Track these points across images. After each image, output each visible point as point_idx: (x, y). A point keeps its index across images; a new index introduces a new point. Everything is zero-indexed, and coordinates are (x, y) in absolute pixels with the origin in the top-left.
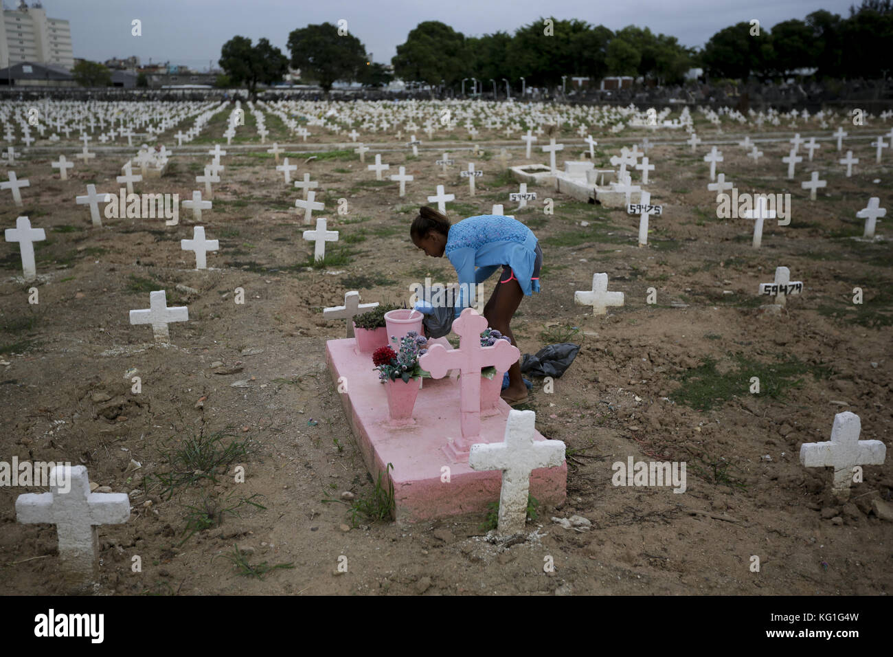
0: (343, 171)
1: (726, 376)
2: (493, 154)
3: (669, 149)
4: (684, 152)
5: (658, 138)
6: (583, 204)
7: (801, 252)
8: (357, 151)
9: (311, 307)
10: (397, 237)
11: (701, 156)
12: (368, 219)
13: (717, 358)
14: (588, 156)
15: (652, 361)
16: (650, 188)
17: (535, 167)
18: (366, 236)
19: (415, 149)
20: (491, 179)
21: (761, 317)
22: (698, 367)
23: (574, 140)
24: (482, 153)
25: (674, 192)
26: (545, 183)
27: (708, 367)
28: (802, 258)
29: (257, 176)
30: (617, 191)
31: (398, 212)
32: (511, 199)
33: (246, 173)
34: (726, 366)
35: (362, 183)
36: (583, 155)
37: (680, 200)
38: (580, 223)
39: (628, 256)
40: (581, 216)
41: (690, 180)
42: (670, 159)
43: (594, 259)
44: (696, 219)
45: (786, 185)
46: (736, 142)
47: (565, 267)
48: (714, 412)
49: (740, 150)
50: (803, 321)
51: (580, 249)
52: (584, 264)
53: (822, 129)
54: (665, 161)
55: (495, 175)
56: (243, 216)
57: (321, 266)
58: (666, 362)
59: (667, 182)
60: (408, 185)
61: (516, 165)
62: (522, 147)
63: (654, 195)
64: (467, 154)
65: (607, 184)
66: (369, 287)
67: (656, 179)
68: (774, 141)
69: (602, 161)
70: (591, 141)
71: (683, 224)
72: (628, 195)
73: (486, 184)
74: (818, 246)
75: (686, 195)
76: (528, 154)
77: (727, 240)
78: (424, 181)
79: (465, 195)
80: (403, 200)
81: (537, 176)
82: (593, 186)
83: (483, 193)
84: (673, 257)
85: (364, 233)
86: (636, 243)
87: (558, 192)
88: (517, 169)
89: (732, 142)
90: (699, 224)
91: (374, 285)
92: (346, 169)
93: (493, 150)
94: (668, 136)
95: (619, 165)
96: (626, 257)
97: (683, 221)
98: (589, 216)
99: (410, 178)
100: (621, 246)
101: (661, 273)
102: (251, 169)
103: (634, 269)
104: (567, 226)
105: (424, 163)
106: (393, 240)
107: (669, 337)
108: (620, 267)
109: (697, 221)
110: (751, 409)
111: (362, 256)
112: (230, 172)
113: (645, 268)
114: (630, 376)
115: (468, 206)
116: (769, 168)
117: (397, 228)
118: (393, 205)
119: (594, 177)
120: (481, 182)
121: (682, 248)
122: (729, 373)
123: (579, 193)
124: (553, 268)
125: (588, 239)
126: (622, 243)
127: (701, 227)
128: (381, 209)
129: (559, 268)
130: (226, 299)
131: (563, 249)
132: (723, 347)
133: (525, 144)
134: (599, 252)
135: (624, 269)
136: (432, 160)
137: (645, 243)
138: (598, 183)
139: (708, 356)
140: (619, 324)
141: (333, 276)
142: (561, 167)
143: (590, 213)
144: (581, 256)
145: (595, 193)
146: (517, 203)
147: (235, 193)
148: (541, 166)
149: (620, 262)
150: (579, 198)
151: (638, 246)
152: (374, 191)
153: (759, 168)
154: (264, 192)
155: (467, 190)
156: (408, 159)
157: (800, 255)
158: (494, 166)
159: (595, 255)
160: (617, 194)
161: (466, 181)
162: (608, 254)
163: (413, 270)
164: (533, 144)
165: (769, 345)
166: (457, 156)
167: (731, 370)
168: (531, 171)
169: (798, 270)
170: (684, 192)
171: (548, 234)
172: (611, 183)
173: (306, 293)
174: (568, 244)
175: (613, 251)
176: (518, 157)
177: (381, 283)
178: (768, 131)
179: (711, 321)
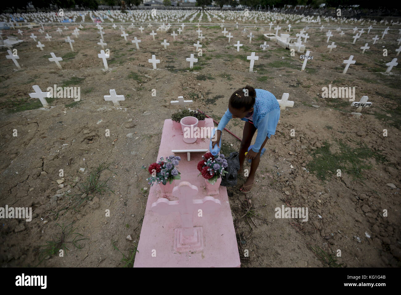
0: (215, 33)
1: (334, 155)
2: (260, 29)
3: (314, 30)
4: (318, 31)
5: (310, 26)
6: (284, 49)
7: (361, 78)
8: (221, 26)
9: (183, 87)
10: (222, 58)
11: (324, 33)
12: (216, 50)
13: (330, 143)
14: (288, 31)
15: (301, 141)
16: (307, 44)
17: (271, 34)
18: (212, 57)
19: (237, 26)
20: (257, 37)
21: (350, 118)
22: (322, 147)
23: (285, 25)
24: (256, 28)
25: (314, 46)
26: (273, 40)
27: (326, 148)
28: (362, 81)
29: (192, 33)
30: (296, 46)
31: (226, 48)
32: (261, 47)
33: (189, 33)
34: (335, 149)
35: (219, 37)
36: (286, 31)
37: (316, 50)
38: (281, 57)
39: (297, 75)
40: (283, 54)
41: (319, 42)
42: (313, 34)
43: (284, 75)
44: (321, 58)
45: (352, 46)
46: (335, 28)
47: (273, 78)
48: (327, 182)
49: (336, 32)
50: (368, 121)
51: (280, 70)
52: (280, 77)
53: (361, 25)
54: (312, 34)
55: (259, 36)
56: (181, 47)
57: (191, 70)
58: (307, 142)
59: (312, 42)
60: (231, 38)
61: (265, 33)
62: (268, 27)
63: (307, 47)
64: (252, 29)
65: (293, 42)
66: (205, 80)
67: (309, 41)
68: (346, 28)
69: (292, 33)
70: (290, 26)
71: (317, 60)
72: (300, 48)
73: (255, 39)
74: (367, 75)
75: (319, 48)
76: (270, 29)
77: (332, 68)
78: (237, 37)
79: (248, 43)
80: (228, 44)
81: (271, 38)
82: (288, 43)
83: (254, 42)
84: (313, 77)
85: (212, 56)
86: (300, 69)
87: (277, 44)
88: (265, 35)
89: (333, 28)
90: (322, 61)
91: (207, 79)
92: (217, 32)
93: (260, 28)
94: (313, 25)
95: (299, 37)
96: (296, 75)
97: (317, 59)
98: (285, 54)
99: (232, 37)
100: (295, 70)
101: (308, 84)
102: (191, 31)
103: (298, 81)
104: (277, 58)
105: (239, 31)
106: (220, 60)
107: (310, 125)
108: (293, 80)
109: (322, 59)
110: (346, 182)
111: (208, 66)
112: (185, 32)
113: (302, 81)
114: (290, 149)
115: (247, 47)
116: (345, 39)
117: (223, 55)
118: (225, 45)
119: (289, 40)
120: (254, 38)
121: (317, 73)
122: (336, 153)
123: (283, 45)
124: (269, 78)
125: (283, 65)
126: (295, 68)
127: (323, 62)
128: (221, 46)
129: (271, 78)
130: (157, 82)
131: (275, 68)
132: (333, 135)
133: (270, 26)
134: (286, 72)
135: (295, 81)
136: (241, 30)
137: (304, 70)
138: (290, 42)
139: (326, 140)
140: (289, 116)
141: (195, 74)
142: (279, 35)
143: (286, 53)
144: (280, 73)
145: (289, 46)
146: (262, 49)
147: (184, 39)
148: (273, 34)
149: (293, 77)
150: (283, 47)
151: (301, 70)
152: (222, 40)
153: (342, 38)
154: (191, 39)
155: (249, 41)
156: (235, 29)
157: (360, 79)
158: (259, 33)
159: (285, 73)
160: (296, 47)
161: (249, 38)
162: (289, 73)
163: (221, 74)
164: (272, 26)
165: (354, 135)
166: (249, 29)
167: (337, 152)
168: (269, 36)
169: (362, 88)
170: (317, 47)
171: (270, 61)
172: (294, 42)
173: (183, 81)
174: (277, 67)
175: (292, 72)
176: (266, 30)
177: (209, 78)
178: (343, 25)
179: (329, 117)
